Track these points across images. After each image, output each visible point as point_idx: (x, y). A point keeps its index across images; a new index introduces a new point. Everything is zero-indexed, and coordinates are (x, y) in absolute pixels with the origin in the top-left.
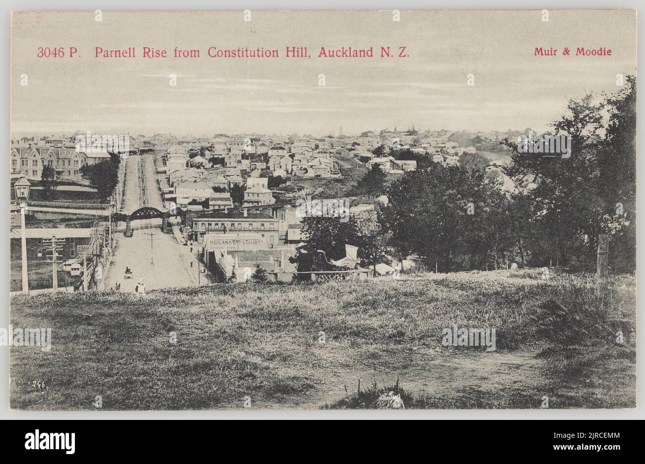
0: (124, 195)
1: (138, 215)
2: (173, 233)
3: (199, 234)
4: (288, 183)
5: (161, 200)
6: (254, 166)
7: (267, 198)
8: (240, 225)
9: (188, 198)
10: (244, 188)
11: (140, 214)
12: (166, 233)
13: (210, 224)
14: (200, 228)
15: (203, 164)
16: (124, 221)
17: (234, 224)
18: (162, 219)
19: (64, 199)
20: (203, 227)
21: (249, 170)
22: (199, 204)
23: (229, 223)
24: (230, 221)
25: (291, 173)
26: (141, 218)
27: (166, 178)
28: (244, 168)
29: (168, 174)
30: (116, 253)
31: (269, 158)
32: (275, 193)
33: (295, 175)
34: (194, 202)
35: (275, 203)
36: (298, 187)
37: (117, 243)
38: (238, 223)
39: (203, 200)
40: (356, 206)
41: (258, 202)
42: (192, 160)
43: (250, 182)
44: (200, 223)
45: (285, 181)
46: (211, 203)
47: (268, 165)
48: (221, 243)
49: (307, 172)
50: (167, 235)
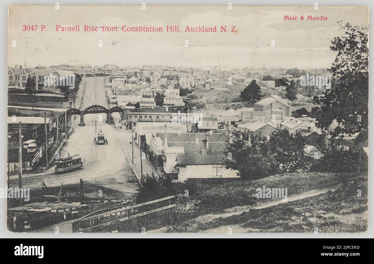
0: (82, 99)
1: (89, 110)
2: (114, 124)
3: (133, 124)
4: (193, 93)
5: (107, 103)
6: (169, 82)
7: (179, 102)
8: (163, 118)
9: (125, 102)
10: (163, 96)
11: (91, 110)
12: (109, 124)
13: (141, 117)
14: (133, 119)
15: (136, 82)
16: (79, 114)
17: (158, 117)
18: (107, 114)
19: (42, 102)
20: (136, 119)
21: (166, 85)
22: (133, 105)
23: (155, 116)
24: (155, 115)
25: (194, 87)
26: (91, 112)
27: (112, 90)
28: (163, 83)
29: (112, 88)
30: (70, 137)
31: (179, 78)
32: (184, 99)
33: (197, 88)
34: (129, 104)
35: (185, 105)
36: (199, 95)
37: (73, 130)
38: (162, 116)
39: (136, 103)
40: (240, 108)
41: (173, 105)
42: (129, 79)
43: (167, 92)
44: (134, 116)
45: (190, 92)
46: (141, 105)
47: (179, 82)
48: (150, 129)
49: (205, 86)
50: (110, 125)
